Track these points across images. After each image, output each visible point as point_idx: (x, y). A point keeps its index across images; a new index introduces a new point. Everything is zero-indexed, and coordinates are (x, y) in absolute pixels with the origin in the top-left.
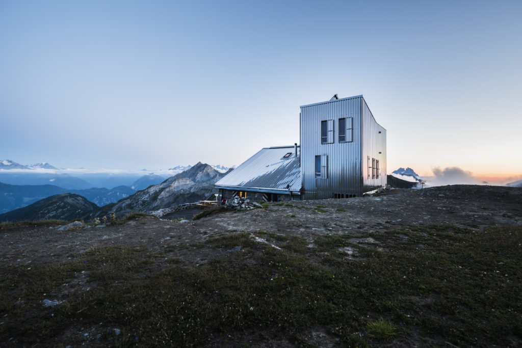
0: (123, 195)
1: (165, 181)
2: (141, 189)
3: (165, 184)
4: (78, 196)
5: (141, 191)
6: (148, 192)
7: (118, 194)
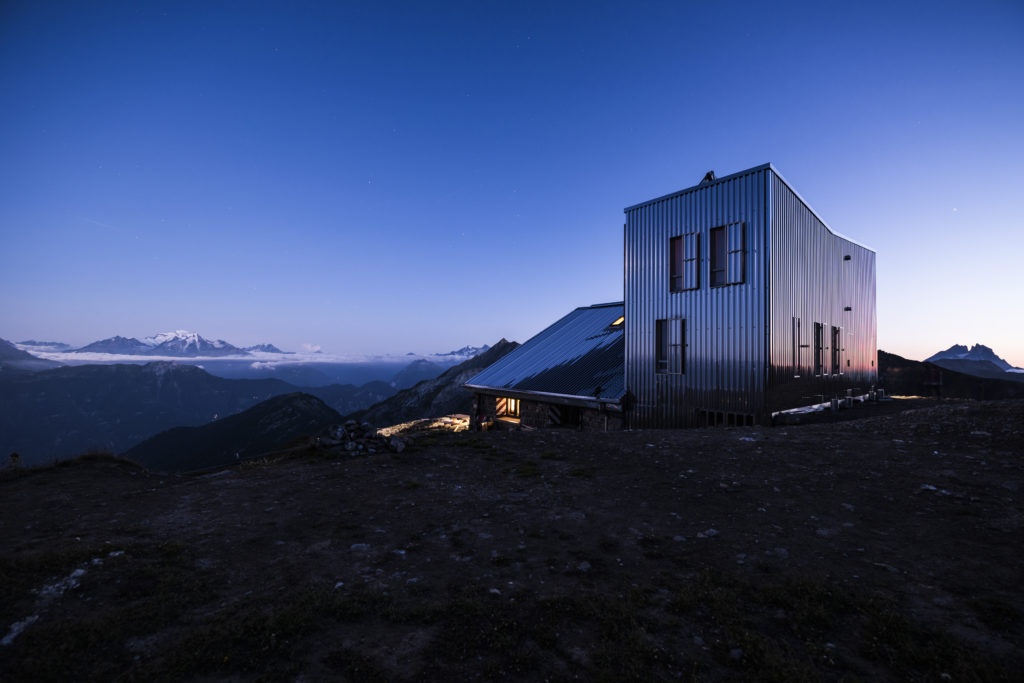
0: (378, 397)
1: (445, 374)
2: (404, 388)
3: (444, 379)
4: (312, 397)
5: (406, 391)
6: (416, 393)
7: (370, 394)
